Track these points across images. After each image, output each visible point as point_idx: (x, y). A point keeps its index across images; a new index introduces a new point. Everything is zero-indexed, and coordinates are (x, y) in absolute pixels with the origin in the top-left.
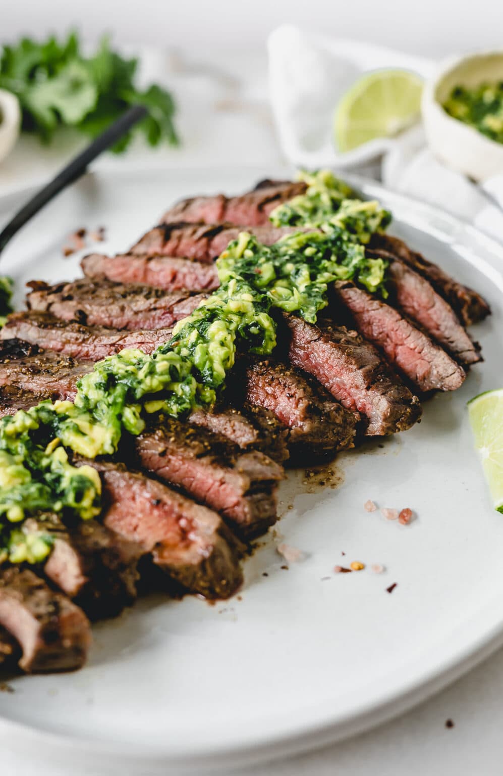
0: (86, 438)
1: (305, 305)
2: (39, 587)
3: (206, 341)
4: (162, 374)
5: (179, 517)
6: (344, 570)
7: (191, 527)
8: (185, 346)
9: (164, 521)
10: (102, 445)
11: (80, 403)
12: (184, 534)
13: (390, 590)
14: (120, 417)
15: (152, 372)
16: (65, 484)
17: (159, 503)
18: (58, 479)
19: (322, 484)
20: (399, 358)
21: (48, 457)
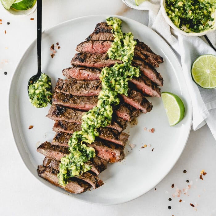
0: (88, 140)
1: (124, 92)
2: (92, 176)
3: (106, 110)
4: (100, 123)
5: (112, 153)
6: (143, 147)
7: (115, 154)
8: (102, 112)
9: (109, 154)
10: (92, 141)
11: (83, 130)
12: (114, 156)
13: (152, 150)
14: (94, 135)
15: (98, 123)
16: (88, 152)
17: (107, 151)
18: (86, 151)
19: (134, 124)
20: (146, 91)
21: (82, 146)
